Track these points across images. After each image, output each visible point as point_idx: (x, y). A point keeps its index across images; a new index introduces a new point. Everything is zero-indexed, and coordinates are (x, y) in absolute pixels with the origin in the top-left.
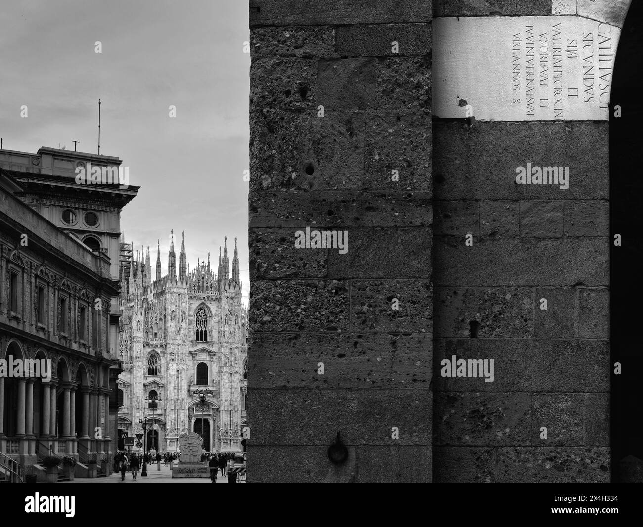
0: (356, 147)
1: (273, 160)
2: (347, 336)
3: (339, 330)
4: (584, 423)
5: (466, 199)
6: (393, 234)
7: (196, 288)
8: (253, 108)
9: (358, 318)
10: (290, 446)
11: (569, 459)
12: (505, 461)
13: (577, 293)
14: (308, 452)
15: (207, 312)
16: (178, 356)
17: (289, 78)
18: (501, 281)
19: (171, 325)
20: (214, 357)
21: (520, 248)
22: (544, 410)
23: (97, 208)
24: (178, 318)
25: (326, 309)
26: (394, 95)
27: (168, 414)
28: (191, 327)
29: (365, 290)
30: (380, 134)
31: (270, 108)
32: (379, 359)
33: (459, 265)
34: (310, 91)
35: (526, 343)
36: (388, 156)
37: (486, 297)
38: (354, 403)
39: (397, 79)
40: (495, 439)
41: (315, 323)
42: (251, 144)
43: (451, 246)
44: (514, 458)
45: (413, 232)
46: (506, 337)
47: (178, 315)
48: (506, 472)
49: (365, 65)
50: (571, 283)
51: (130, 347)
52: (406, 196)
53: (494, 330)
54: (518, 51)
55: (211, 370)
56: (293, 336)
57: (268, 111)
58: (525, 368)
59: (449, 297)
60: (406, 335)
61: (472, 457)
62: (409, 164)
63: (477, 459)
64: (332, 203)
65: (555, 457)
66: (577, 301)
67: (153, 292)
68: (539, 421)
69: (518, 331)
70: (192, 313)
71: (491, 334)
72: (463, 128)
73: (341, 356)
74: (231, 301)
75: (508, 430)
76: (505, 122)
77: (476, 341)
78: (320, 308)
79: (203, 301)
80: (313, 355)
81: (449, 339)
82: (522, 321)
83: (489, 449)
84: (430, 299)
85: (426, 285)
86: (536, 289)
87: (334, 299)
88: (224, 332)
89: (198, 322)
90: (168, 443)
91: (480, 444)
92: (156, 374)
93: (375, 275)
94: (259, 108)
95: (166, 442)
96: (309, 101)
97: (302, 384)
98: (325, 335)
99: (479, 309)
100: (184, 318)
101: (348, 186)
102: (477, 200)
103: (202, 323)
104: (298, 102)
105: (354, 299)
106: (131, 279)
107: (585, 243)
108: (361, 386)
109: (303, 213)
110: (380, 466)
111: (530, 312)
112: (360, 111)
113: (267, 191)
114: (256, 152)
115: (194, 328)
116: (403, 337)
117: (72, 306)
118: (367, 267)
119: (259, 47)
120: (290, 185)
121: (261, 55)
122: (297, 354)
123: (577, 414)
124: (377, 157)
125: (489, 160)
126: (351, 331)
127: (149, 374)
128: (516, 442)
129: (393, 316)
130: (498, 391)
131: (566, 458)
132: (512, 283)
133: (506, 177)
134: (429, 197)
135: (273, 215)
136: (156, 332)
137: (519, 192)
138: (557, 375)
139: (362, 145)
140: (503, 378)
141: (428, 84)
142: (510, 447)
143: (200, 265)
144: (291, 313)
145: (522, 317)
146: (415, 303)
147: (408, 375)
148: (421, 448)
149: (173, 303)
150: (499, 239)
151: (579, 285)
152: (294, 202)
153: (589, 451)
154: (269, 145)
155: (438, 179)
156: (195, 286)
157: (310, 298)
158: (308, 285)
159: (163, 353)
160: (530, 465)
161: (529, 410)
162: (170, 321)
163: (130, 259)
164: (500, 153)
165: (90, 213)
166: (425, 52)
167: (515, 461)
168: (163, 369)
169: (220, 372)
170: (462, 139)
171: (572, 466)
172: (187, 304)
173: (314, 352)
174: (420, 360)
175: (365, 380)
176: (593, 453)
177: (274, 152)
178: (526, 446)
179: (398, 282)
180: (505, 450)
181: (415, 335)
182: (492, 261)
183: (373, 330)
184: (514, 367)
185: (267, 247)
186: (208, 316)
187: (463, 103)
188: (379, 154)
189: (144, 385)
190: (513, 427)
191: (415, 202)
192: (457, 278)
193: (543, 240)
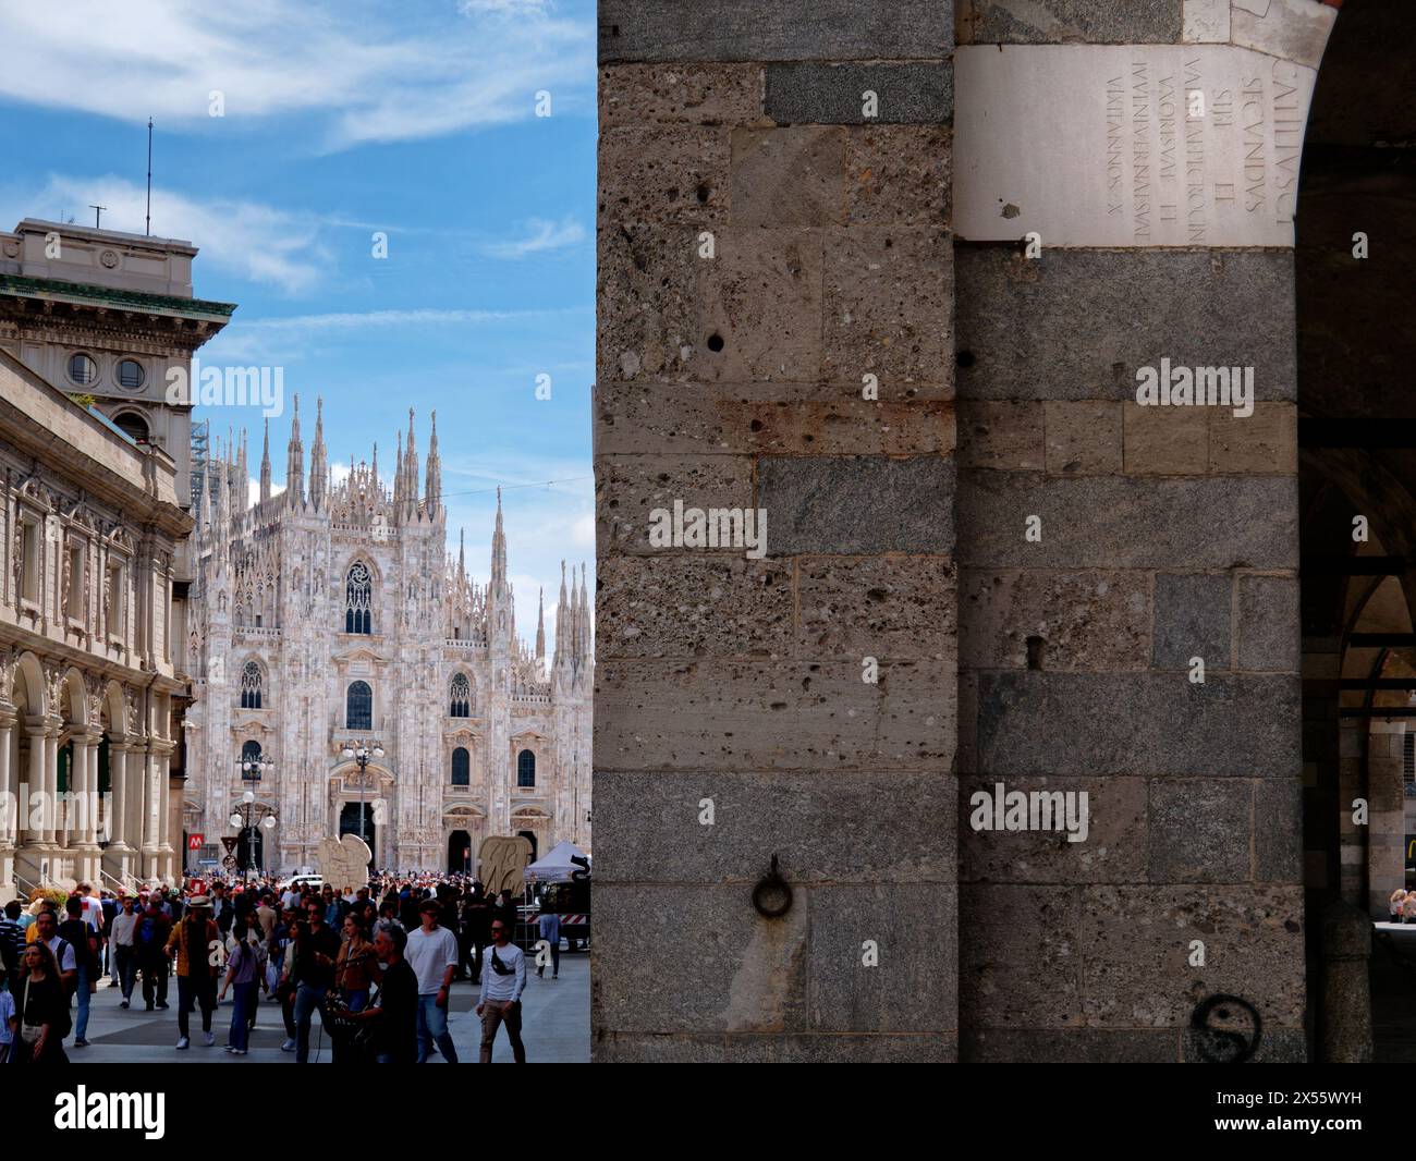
0: (808, 299)
1: (644, 322)
2: (790, 666)
3: (774, 656)
4: (1252, 838)
5: (1017, 398)
6: (880, 468)
7: (348, 518)
8: (605, 221)
9: (812, 631)
10: (677, 883)
11: (1224, 908)
12: (1099, 913)
13: (1237, 582)
14: (714, 894)
15: (370, 571)
16: (307, 666)
17: (675, 163)
18: (1085, 559)
19: (291, 600)
20: (384, 669)
21: (1124, 494)
22: (1174, 812)
23: (142, 351)
24: (308, 585)
25: (749, 614)
26: (881, 199)
27: (284, 792)
28: (336, 603)
29: (824, 576)
30: (853, 273)
31: (639, 221)
32: (851, 713)
33: (1004, 528)
34: (717, 188)
35: (1136, 680)
36: (868, 317)
37: (1058, 590)
38: (805, 799)
39: (885, 168)
40: (1077, 870)
41: (726, 642)
42: (600, 291)
43: (988, 489)
44: (1115, 908)
45: (919, 464)
46: (1099, 668)
47: (309, 577)
48: (1099, 933)
49: (823, 140)
50: (1223, 563)
51: (203, 647)
52: (904, 394)
53: (1073, 653)
54: (1117, 113)
55: (379, 698)
56: (682, 667)
57: (634, 228)
58: (1136, 729)
59: (985, 590)
60: (905, 665)
61: (1032, 905)
62: (910, 331)
63: (1043, 909)
64: (759, 407)
65: (1196, 905)
66: (1235, 598)
67: (253, 527)
68: (1164, 833)
69: (1121, 657)
70: (337, 574)
71: (1069, 663)
72: (1012, 260)
73: (776, 706)
74: (422, 548)
75: (1102, 851)
76: (1093, 248)
77: (1038, 677)
78: (736, 612)
79: (362, 546)
80: (722, 703)
81: (986, 672)
82: (1130, 637)
83: (1066, 889)
84: (952, 596)
85: (944, 568)
86: (1156, 575)
87: (764, 594)
88: (407, 614)
89: (350, 594)
90: (283, 857)
91: (1048, 879)
92: (259, 706)
93: (843, 547)
94: (615, 221)
95: (280, 854)
96: (715, 208)
97: (702, 762)
98: (746, 665)
99: (1045, 612)
100: (320, 585)
101: (791, 374)
102: (1039, 401)
103: (359, 595)
104: (692, 210)
105: (803, 594)
106: (207, 498)
107: (1249, 485)
108: (817, 766)
109: (704, 426)
110: (855, 923)
111: (1144, 621)
112: (815, 229)
113: (632, 383)
114: (610, 307)
115: (341, 607)
116: (900, 669)
117: (93, 562)
118: (828, 531)
119: (616, 103)
120: (676, 370)
121: (621, 118)
122: (692, 702)
123: (1238, 820)
124: (848, 319)
125: (1062, 321)
126: (798, 657)
127: (244, 705)
128: (1118, 876)
129: (880, 629)
130: (1083, 774)
131: (1217, 907)
132: (1109, 562)
133: (1096, 355)
134: (948, 397)
135: (644, 429)
136: (259, 614)
137: (1121, 386)
138: (1199, 743)
139: (817, 294)
140: (1091, 749)
141: (945, 178)
142: (1107, 884)
143: (356, 469)
144: (680, 621)
145: (1129, 628)
146: (922, 603)
147: (909, 743)
148: (937, 887)
149: (299, 552)
150: (1083, 476)
151: (1239, 566)
152: (685, 404)
153: (1263, 893)
154: (637, 293)
155: (965, 360)
156: (344, 516)
157: (716, 593)
158: (714, 567)
159: (274, 659)
160: (1146, 921)
161: (1144, 812)
162: (289, 590)
163: (203, 456)
164: (1084, 310)
165: (129, 360)
166: (941, 115)
167: (1117, 913)
168: (273, 696)
169: (397, 700)
170: (1010, 283)
171: (1230, 922)
172: (326, 553)
173: (725, 698)
174: (932, 714)
175: (825, 753)
176: (1270, 897)
177: (645, 306)
178: (1139, 884)
179: (890, 563)
180: (1097, 893)
181: (922, 665)
182: (1069, 520)
183: (840, 657)
184: (1115, 727)
185: (633, 491)
186: (373, 579)
187: (1010, 211)
188: (851, 312)
189: (233, 729)
190: (1114, 844)
191: (922, 405)
192: (1001, 553)
193: (1168, 479)
